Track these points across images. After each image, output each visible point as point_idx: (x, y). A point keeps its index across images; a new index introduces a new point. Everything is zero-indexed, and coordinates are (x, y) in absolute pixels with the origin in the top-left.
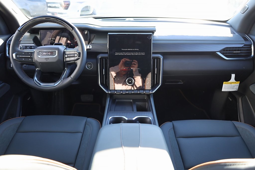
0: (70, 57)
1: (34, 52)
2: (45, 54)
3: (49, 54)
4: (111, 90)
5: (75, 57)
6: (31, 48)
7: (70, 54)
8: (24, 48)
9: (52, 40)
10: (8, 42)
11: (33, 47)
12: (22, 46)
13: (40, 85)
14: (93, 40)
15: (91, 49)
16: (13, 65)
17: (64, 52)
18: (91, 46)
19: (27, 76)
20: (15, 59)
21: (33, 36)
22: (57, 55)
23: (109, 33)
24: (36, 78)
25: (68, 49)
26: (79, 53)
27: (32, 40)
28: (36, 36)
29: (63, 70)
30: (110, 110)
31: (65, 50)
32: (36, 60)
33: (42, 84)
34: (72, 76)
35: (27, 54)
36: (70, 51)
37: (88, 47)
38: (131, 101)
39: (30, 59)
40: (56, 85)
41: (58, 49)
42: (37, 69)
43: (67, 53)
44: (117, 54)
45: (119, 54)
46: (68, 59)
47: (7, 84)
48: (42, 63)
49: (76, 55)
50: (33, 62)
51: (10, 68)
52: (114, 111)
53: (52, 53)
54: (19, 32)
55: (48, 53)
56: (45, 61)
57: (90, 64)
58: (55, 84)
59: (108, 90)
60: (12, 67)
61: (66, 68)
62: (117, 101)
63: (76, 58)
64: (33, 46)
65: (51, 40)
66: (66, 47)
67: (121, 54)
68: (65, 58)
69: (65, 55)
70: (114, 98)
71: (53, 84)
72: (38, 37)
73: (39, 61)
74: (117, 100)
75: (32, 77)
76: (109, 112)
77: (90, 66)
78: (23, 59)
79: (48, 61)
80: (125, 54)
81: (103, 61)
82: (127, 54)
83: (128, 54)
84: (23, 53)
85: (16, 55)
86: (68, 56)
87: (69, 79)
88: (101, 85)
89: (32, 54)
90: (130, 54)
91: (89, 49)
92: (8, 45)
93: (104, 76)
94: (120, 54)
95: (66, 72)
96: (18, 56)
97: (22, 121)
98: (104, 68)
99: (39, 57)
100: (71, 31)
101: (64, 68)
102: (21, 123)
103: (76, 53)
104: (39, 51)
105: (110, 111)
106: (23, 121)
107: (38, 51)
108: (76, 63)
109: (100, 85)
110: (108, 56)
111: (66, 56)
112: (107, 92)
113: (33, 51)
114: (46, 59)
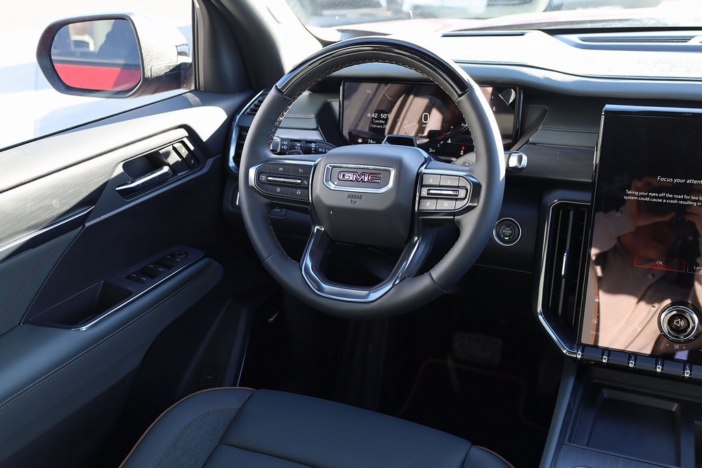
0: (437, 198)
1: (316, 166)
2: (351, 178)
3: (366, 179)
4: (584, 347)
5: (456, 200)
6: (307, 148)
7: (440, 186)
8: (285, 147)
9: (381, 122)
10: (238, 117)
11: (313, 145)
12: (279, 140)
13: (320, 289)
14: (534, 127)
15: (522, 168)
16: (242, 197)
17: (420, 176)
18: (525, 158)
19: (282, 248)
20: (253, 187)
21: (320, 100)
22: (391, 184)
23: (608, 107)
24: (308, 261)
25: (434, 163)
26: (477, 187)
27: (313, 116)
28: (329, 100)
29: (406, 243)
30: (570, 435)
31: (423, 169)
32: (318, 197)
33: (326, 287)
34: (438, 271)
35: (293, 171)
36: (441, 174)
37: (513, 162)
38: (675, 407)
39: (299, 192)
40: (374, 296)
41: (399, 164)
42: (317, 227)
43: (429, 180)
44: (634, 195)
45: (644, 197)
46: (429, 205)
47: (216, 263)
48: (338, 211)
49: (462, 193)
50: (308, 204)
51: (231, 208)
52: (587, 445)
53: (376, 178)
54: (280, 95)
55: (363, 174)
56: (346, 203)
57: (509, 224)
58: (372, 294)
59: (574, 343)
60: (239, 208)
61: (416, 238)
62: (606, 396)
63: (460, 205)
64: (315, 142)
65: (376, 119)
66: (426, 155)
67: (654, 197)
68: (421, 198)
69: (422, 186)
70: (594, 381)
71: (364, 293)
72: (336, 105)
73: (328, 200)
74: (605, 391)
75: (298, 257)
76: (566, 442)
77: (508, 231)
78: (278, 190)
79: (360, 204)
80: (669, 198)
81: (568, 219)
82: (678, 200)
83: (686, 200)
84: (281, 169)
85: (259, 174)
86: (431, 192)
87: (424, 283)
88: (546, 318)
89: (307, 172)
90: (694, 201)
91: (515, 168)
92: (238, 129)
93: (564, 280)
94: (648, 196)
95: (417, 251)
96: (263, 178)
97: (243, 406)
98: (568, 248)
99: (332, 186)
100: (455, 97)
101: (410, 237)
102: (240, 410)
103: (463, 183)
104: (334, 167)
105: (570, 440)
106: (246, 402)
107: (328, 166)
108: (459, 222)
109: (541, 318)
110: (592, 203)
111: (424, 192)
112: (565, 352)
113: (312, 163)
114: (353, 196)
